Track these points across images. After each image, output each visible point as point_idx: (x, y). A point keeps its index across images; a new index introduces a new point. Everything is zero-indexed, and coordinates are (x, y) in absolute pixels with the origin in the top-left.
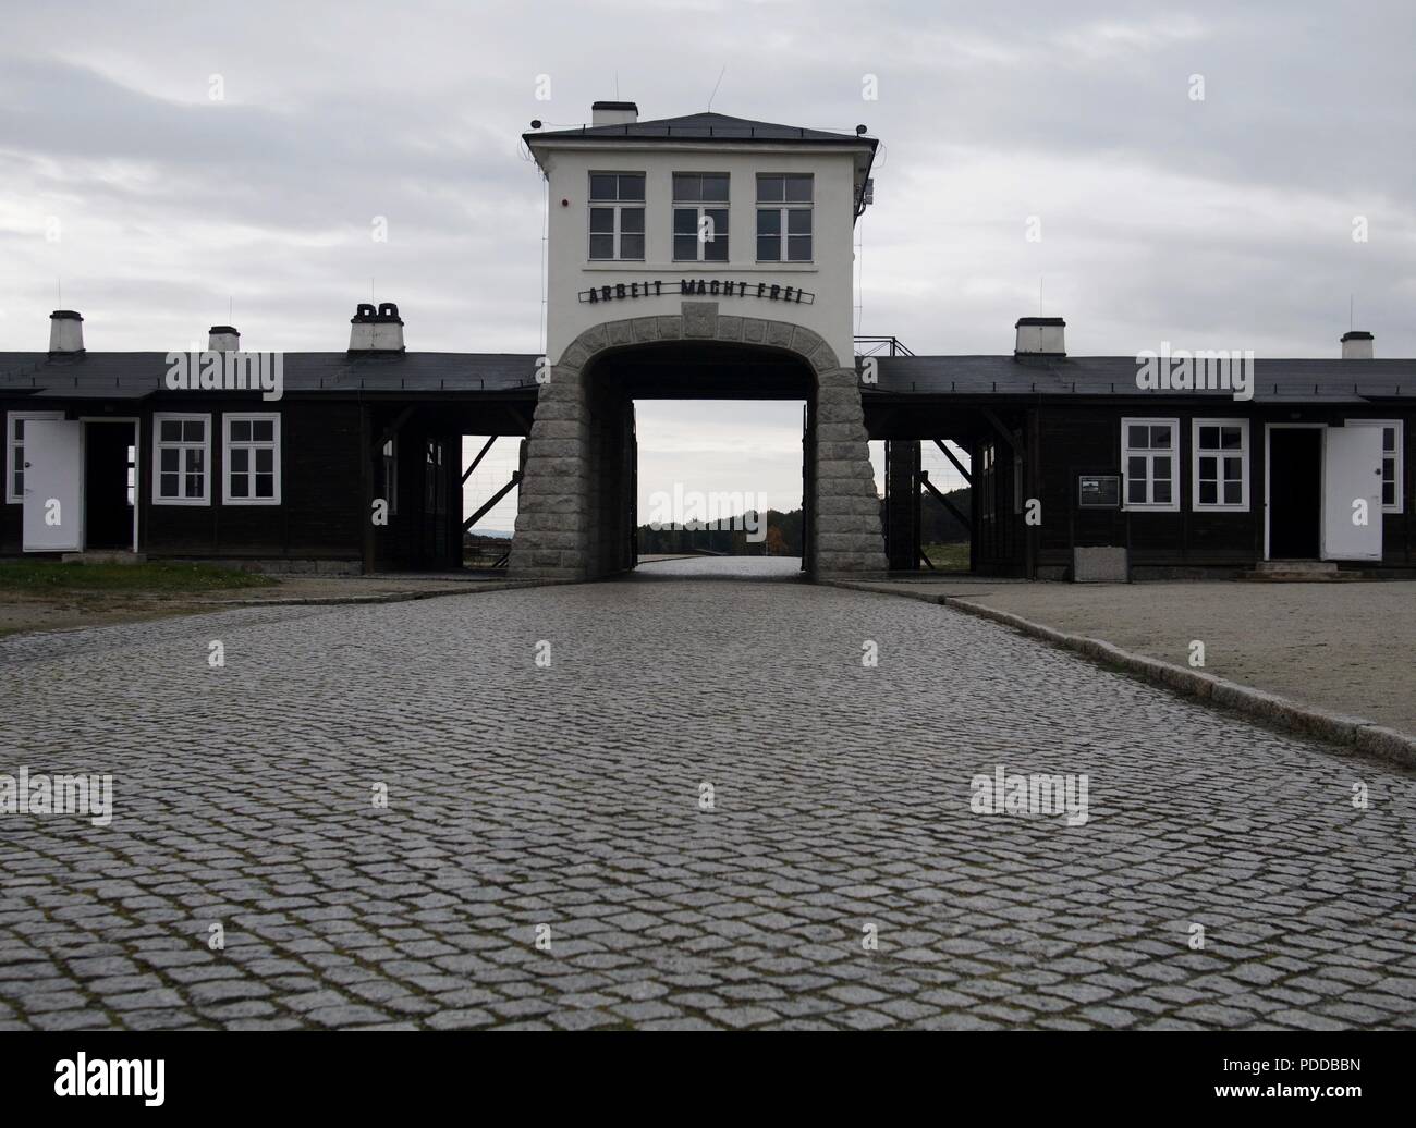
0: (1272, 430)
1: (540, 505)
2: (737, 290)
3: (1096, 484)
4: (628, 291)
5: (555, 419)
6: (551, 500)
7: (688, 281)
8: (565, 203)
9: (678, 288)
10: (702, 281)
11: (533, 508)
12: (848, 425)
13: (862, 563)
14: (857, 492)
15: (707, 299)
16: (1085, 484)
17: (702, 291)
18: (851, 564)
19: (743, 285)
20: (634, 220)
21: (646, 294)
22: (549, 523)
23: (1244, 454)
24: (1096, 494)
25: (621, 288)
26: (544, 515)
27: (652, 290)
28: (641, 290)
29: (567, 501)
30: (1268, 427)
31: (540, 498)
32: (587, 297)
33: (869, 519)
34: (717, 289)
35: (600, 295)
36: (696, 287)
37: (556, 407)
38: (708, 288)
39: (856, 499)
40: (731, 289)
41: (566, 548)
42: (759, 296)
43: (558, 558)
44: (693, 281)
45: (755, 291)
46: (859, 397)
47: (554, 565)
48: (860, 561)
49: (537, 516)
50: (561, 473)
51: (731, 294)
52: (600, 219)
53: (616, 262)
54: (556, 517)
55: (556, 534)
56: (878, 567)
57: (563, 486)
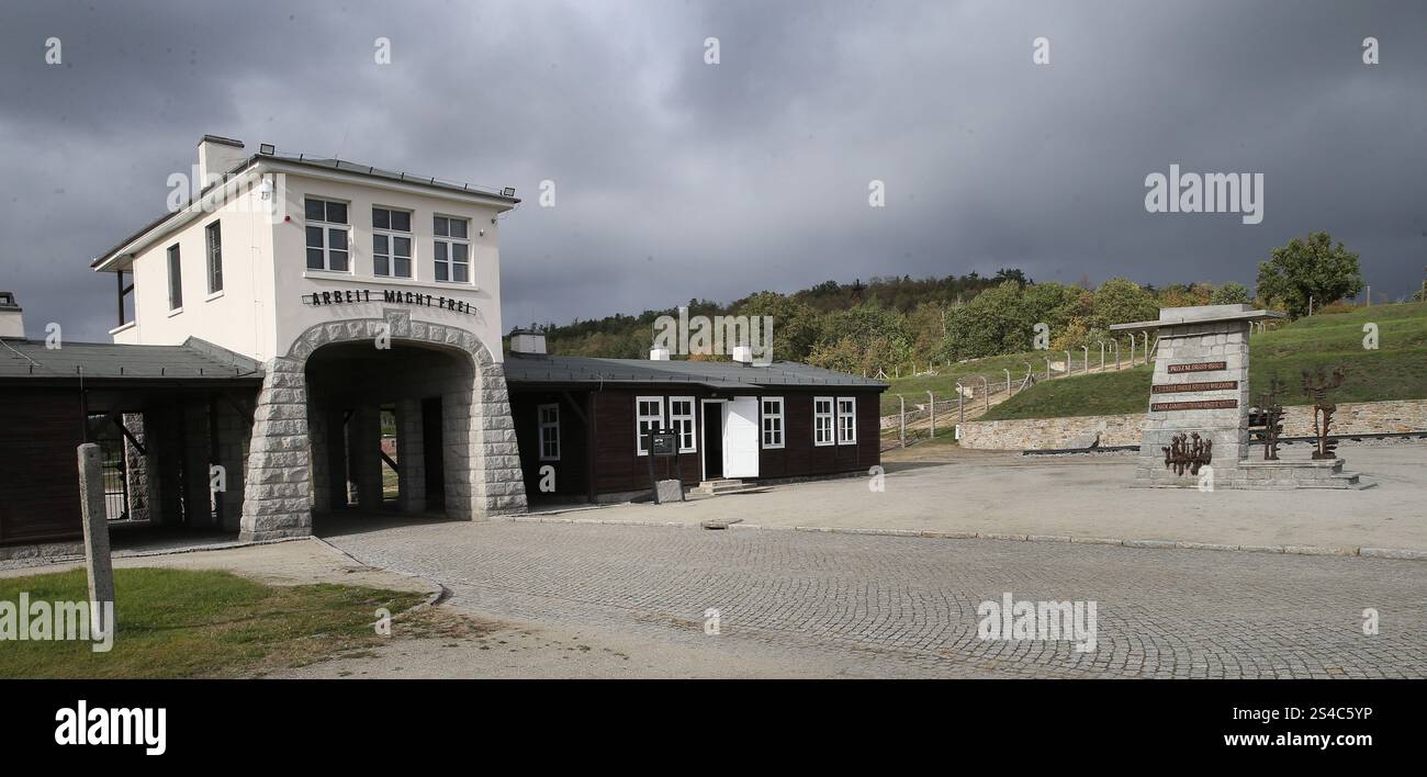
0: (705, 404)
1: (278, 476)
2: (425, 301)
4: (344, 298)
5: (287, 403)
7: (389, 292)
8: (288, 219)
9: (383, 297)
10: (399, 292)
11: (273, 480)
12: (500, 403)
14: (507, 452)
15: (404, 306)
17: (400, 300)
18: (506, 505)
19: (429, 298)
20: (340, 239)
21: (359, 300)
22: (287, 491)
23: (692, 417)
25: (337, 294)
26: (282, 486)
27: (363, 297)
28: (354, 298)
29: (302, 472)
30: (703, 401)
31: (278, 471)
32: (311, 300)
33: (515, 471)
34: (411, 300)
35: (321, 299)
36: (396, 298)
37: (289, 392)
38: (404, 298)
39: (507, 457)
40: (421, 300)
41: (302, 512)
42: (441, 307)
43: (295, 521)
44: (392, 292)
45: (438, 303)
46: (505, 385)
47: (292, 527)
48: (511, 502)
49: (276, 487)
50: (296, 448)
51: (422, 304)
52: (314, 236)
53: (327, 273)
54: (292, 486)
55: (294, 500)
56: (521, 506)
57: (296, 459)
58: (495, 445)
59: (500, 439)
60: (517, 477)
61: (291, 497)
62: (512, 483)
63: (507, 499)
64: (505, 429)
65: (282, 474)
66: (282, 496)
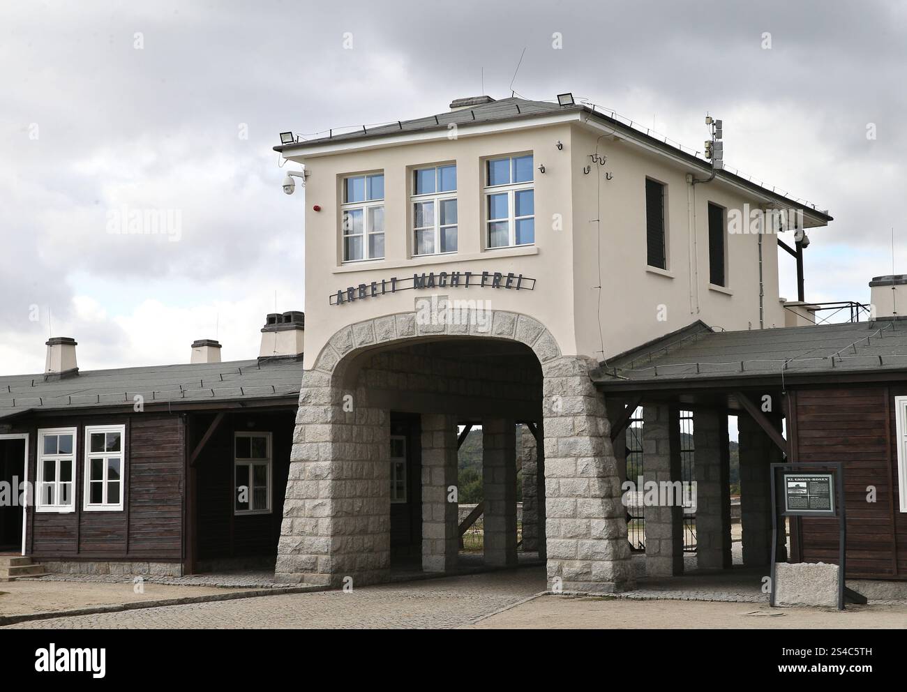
1: (299, 509)
2: (463, 280)
3: (804, 485)
4: (369, 291)
5: (312, 423)
6: (309, 504)
7: (420, 275)
8: (317, 209)
9: (411, 283)
10: (432, 274)
11: (295, 513)
12: (571, 418)
13: (587, 573)
14: (581, 492)
15: (436, 292)
16: (791, 485)
17: (432, 285)
18: (577, 574)
19: (468, 275)
21: (384, 292)
22: (308, 528)
24: (804, 497)
25: (363, 287)
26: (302, 520)
27: (389, 287)
28: (380, 289)
29: (322, 505)
31: (300, 503)
32: (335, 299)
33: (594, 522)
34: (445, 281)
35: (345, 297)
36: (427, 280)
37: (313, 411)
38: (437, 281)
39: (580, 500)
40: (457, 280)
41: (322, 554)
42: (483, 285)
43: (315, 563)
44: (424, 274)
45: (479, 280)
47: (312, 570)
48: (586, 570)
49: (299, 520)
50: (317, 477)
51: (457, 285)
54: (313, 521)
55: (313, 538)
56: (603, 580)
57: (318, 489)
58: (562, 481)
59: (571, 470)
60: (594, 533)
61: (311, 534)
62: (589, 542)
63: (578, 566)
64: (578, 457)
65: (304, 505)
66: (301, 533)
